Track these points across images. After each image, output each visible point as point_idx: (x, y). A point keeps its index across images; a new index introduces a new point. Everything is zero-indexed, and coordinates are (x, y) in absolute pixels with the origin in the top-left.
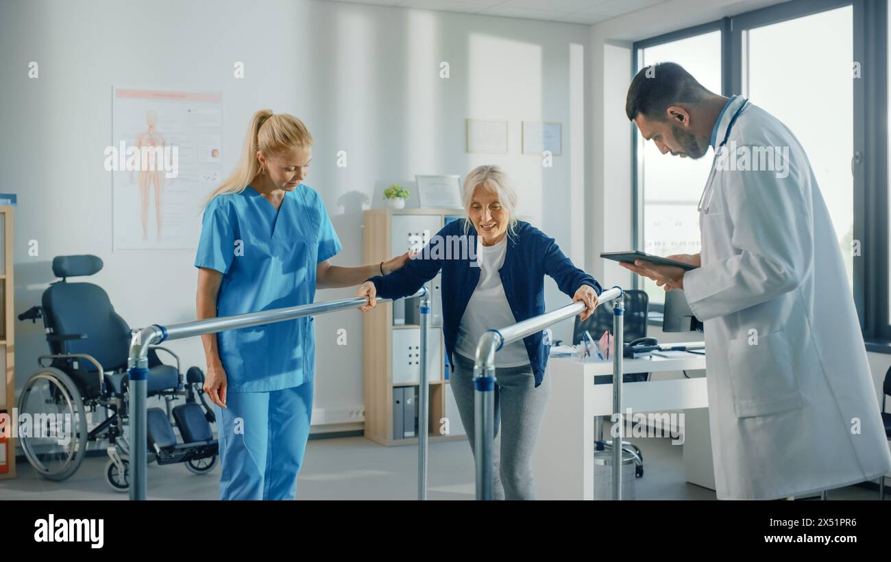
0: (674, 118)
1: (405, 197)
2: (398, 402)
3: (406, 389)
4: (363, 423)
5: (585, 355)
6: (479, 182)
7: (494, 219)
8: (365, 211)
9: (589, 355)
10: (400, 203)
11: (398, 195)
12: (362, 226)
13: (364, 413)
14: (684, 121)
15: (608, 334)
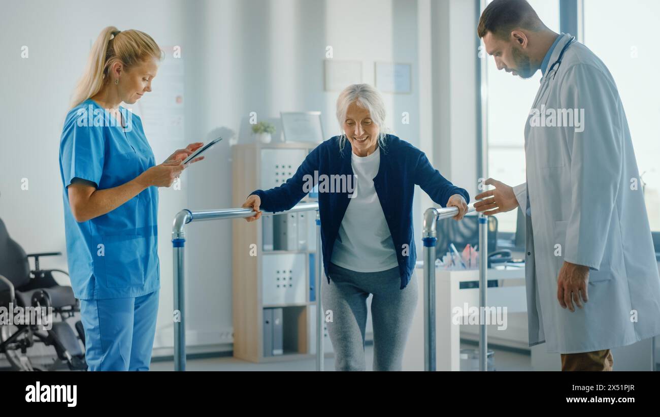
0: (516, 39)
1: (271, 132)
2: (267, 322)
3: (275, 310)
4: (232, 345)
5: (451, 265)
6: (352, 101)
7: (366, 133)
8: (233, 146)
9: (454, 264)
10: (267, 138)
11: (265, 130)
12: (230, 160)
13: (233, 335)
14: (523, 44)
15: (470, 247)
